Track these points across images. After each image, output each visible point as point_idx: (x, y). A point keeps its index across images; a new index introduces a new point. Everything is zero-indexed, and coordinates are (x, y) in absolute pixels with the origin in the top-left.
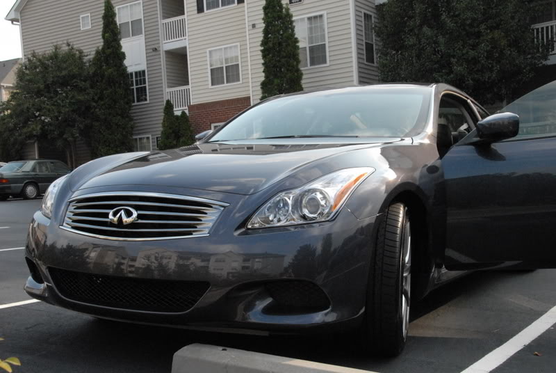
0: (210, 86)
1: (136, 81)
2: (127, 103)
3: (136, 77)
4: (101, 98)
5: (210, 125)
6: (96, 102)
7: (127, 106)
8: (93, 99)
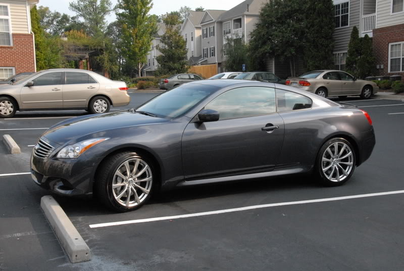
0: (391, 14)
1: (342, 10)
2: (330, 28)
3: (342, 8)
4: (312, 26)
5: (388, 44)
6: (309, 29)
7: (330, 31)
8: (307, 26)
